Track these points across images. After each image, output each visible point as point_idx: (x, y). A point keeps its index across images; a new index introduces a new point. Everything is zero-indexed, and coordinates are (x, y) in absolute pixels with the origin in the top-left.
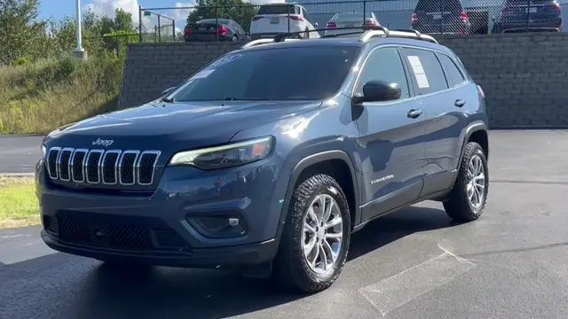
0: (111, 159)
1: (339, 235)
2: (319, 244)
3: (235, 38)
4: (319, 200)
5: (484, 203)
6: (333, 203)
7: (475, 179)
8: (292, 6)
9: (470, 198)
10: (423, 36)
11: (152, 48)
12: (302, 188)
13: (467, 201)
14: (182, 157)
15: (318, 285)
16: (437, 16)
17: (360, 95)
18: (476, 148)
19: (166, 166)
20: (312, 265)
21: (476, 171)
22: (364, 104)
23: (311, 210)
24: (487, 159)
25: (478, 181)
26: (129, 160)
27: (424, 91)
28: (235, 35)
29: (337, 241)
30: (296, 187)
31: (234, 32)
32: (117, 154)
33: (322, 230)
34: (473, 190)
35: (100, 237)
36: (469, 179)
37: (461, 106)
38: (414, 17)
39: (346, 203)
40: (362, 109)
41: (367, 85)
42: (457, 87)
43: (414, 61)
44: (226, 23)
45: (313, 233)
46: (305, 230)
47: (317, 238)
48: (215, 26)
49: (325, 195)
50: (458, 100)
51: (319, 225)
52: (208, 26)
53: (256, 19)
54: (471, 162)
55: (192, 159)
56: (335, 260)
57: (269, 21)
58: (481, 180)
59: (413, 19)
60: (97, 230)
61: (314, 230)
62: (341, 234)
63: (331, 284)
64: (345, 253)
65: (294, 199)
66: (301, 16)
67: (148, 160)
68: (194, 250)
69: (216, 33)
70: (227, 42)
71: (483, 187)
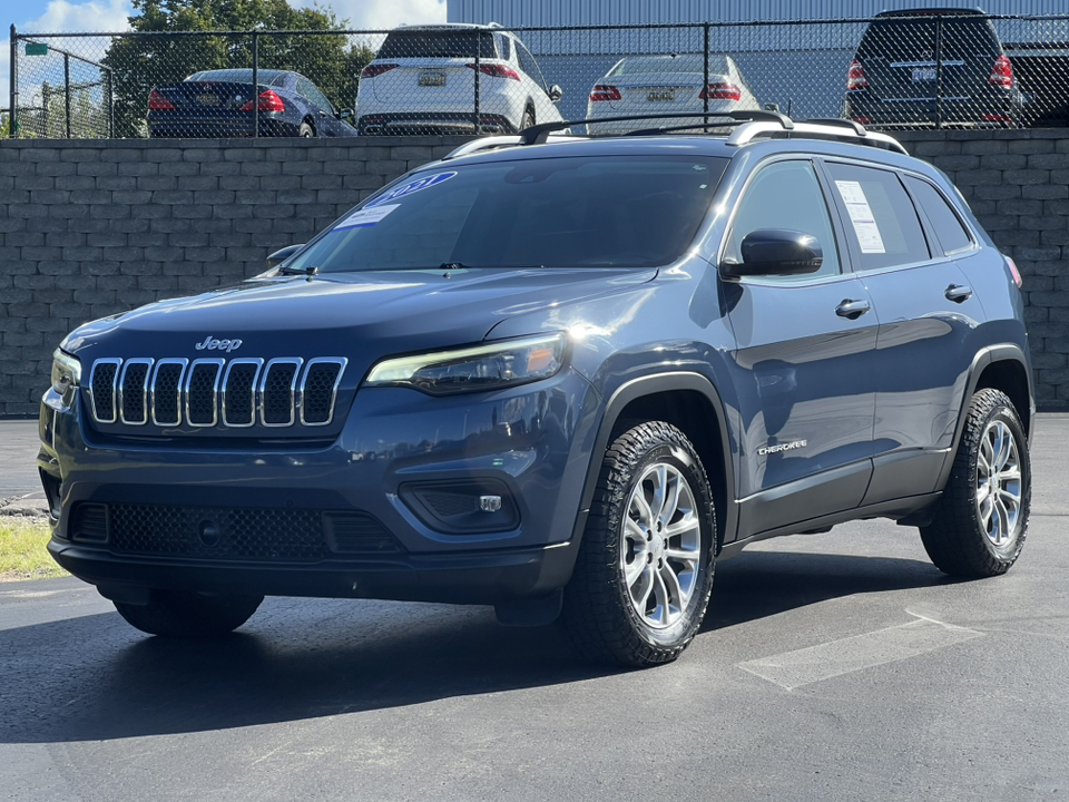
0: (242, 376)
1: (693, 555)
2: (653, 568)
3: (305, 128)
4: (654, 474)
5: (1020, 538)
6: (681, 485)
7: (997, 477)
8: (487, 34)
9: (985, 522)
10: (870, 135)
11: (51, 154)
12: (621, 444)
13: (977, 525)
14: (390, 370)
15: (651, 650)
16: (924, 71)
17: (735, 259)
18: (999, 405)
19: (359, 388)
20: (640, 607)
21: (1000, 460)
22: (744, 280)
23: (638, 493)
24: (1026, 430)
25: (1004, 484)
26: (281, 376)
27: (873, 261)
28: (308, 119)
29: (690, 568)
30: (611, 442)
31: (304, 111)
32: (256, 365)
33: (659, 538)
34: (992, 502)
35: (209, 539)
36: (982, 476)
37: (960, 299)
38: (856, 74)
39: (707, 488)
40: (739, 290)
41: (750, 238)
42: (952, 255)
43: (851, 193)
44: (280, 83)
45: (641, 543)
46: (627, 532)
47: (650, 555)
48: (249, 91)
49: (667, 466)
50: (952, 287)
51: (653, 526)
52: (225, 90)
53: (374, 71)
54: (986, 435)
55: (409, 376)
56: (684, 606)
57: (413, 76)
58: (1014, 481)
59: (851, 82)
60: (205, 524)
61: (644, 535)
62: (696, 554)
63: (677, 652)
64: (703, 595)
65: (607, 467)
66: (512, 64)
67: (321, 376)
68: (412, 557)
69: (251, 112)
70: (284, 141)
71: (1017, 498)
